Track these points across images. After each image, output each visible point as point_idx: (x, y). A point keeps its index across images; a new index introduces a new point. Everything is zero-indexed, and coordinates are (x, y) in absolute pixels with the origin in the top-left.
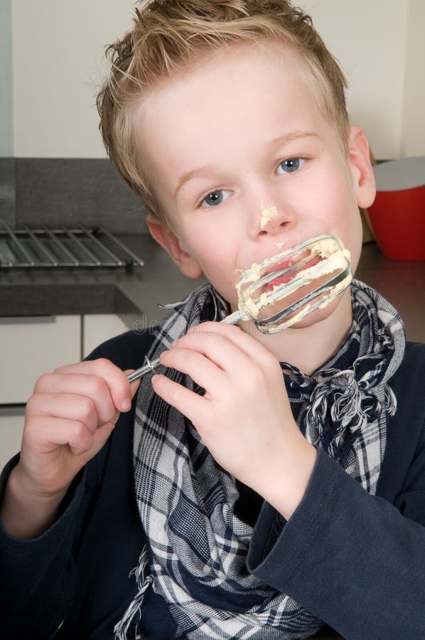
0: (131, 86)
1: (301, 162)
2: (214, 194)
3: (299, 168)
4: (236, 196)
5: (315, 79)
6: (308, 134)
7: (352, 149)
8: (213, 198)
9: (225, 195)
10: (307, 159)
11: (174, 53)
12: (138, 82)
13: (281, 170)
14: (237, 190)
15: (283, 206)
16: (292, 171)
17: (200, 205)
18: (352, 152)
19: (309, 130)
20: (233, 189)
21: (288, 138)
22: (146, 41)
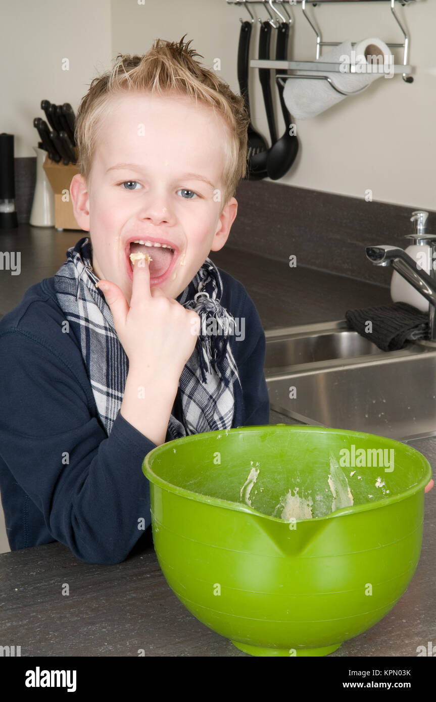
0: (124, 83)
1: (195, 196)
2: (131, 182)
3: (193, 198)
4: (145, 191)
5: (231, 155)
6: (209, 183)
7: (225, 212)
8: (130, 185)
9: (138, 186)
10: (200, 196)
11: (163, 83)
12: (130, 83)
13: (180, 193)
14: (147, 188)
15: (171, 212)
16: (187, 198)
17: (119, 184)
18: (224, 213)
19: (212, 181)
20: (145, 185)
21: (198, 177)
22: (152, 60)
